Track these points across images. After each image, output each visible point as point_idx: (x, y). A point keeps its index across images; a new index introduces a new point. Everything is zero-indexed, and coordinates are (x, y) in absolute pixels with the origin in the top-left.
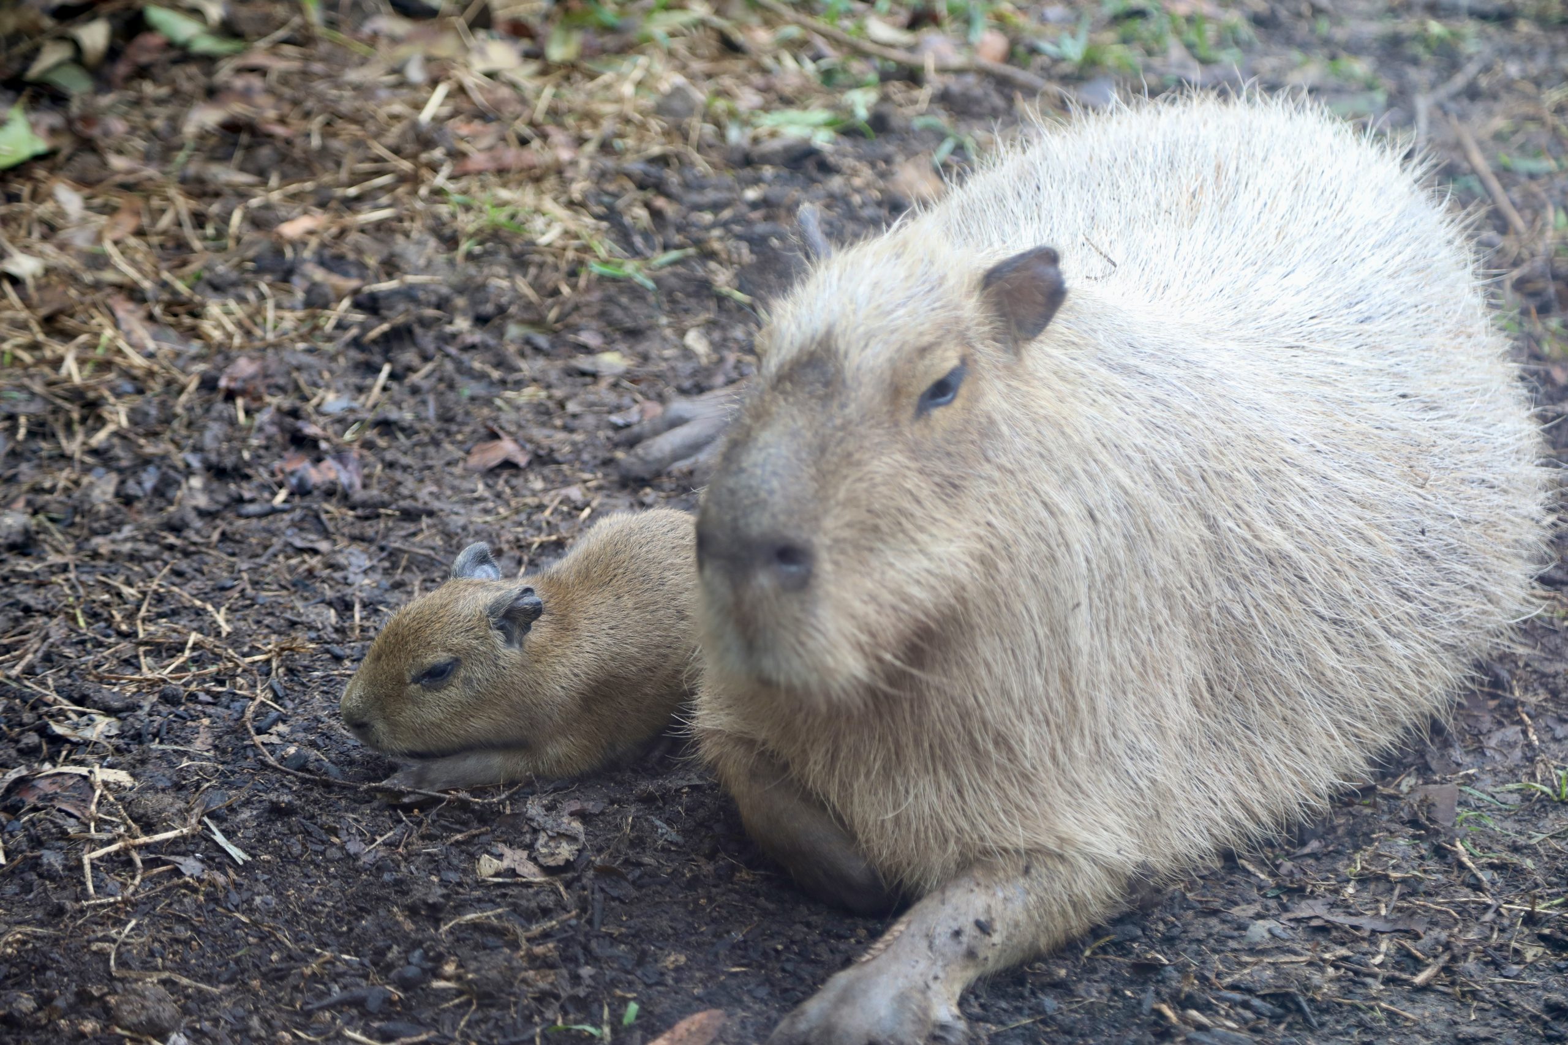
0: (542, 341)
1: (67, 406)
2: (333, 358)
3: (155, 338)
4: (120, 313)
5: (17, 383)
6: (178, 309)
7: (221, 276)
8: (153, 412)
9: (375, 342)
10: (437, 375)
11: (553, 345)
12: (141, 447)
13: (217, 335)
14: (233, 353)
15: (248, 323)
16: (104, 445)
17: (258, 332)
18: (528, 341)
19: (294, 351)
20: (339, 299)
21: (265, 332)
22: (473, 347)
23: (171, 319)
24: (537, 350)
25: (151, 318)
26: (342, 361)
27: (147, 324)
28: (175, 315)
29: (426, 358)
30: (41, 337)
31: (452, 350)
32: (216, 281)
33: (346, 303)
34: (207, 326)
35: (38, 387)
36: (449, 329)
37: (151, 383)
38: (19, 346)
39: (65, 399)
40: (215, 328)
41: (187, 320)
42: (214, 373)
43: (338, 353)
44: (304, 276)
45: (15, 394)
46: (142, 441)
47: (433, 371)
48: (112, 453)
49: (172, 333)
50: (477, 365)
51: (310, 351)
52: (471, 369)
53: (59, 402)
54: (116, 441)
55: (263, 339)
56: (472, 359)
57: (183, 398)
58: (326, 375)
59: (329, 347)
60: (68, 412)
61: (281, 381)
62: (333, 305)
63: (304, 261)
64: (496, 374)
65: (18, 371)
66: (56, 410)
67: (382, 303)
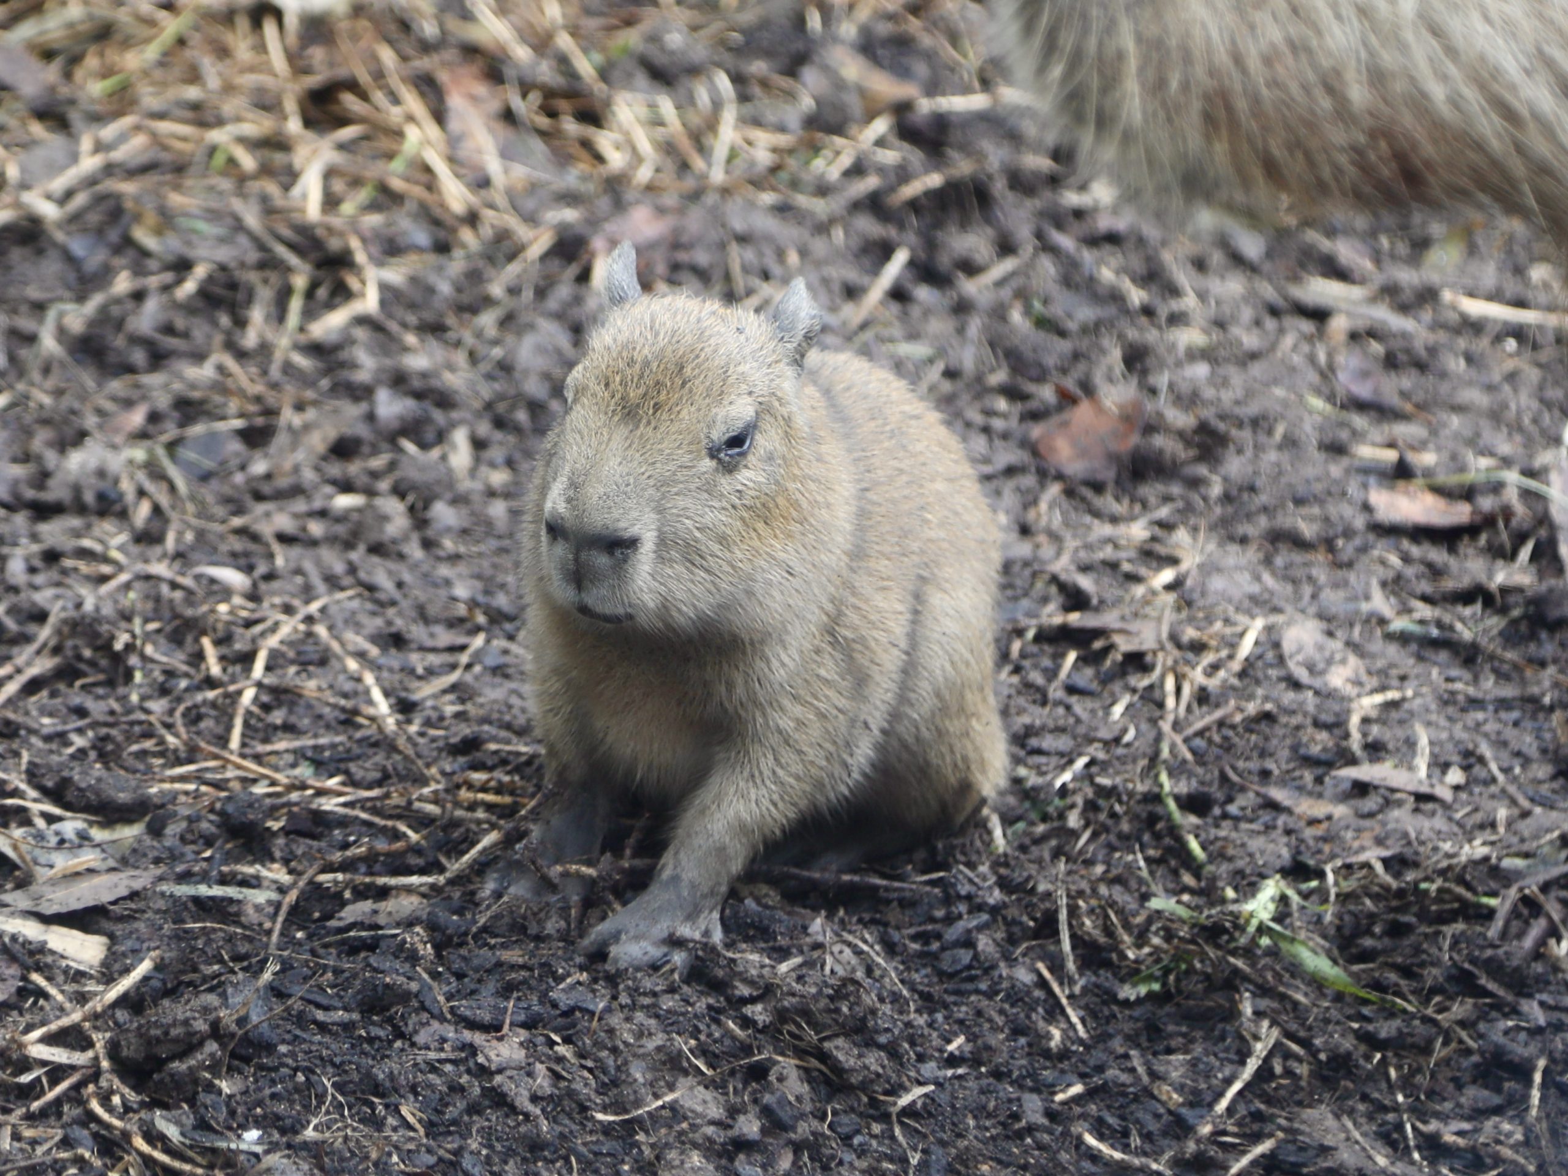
0: (1251, 246)
1: (293, 260)
2: (822, 228)
3: (505, 154)
4: (456, 101)
5: (214, 204)
6: (563, 105)
7: (672, 53)
8: (445, 288)
9: (914, 205)
10: (1015, 283)
11: (1269, 255)
12: (406, 349)
13: (616, 160)
14: (630, 195)
15: (685, 145)
16: (333, 338)
17: (698, 163)
18: (1224, 243)
19: (751, 205)
20: (870, 116)
21: (710, 165)
22: (1112, 239)
23: (543, 121)
24: (1237, 260)
25: (508, 116)
26: (838, 234)
27: (500, 128)
28: (552, 114)
29: (1006, 247)
30: (294, 125)
31: (1065, 241)
32: (660, 59)
33: (881, 126)
34: (605, 141)
35: (252, 219)
36: (1072, 198)
37: (466, 235)
38: (242, 140)
39: (292, 246)
40: (618, 147)
41: (571, 126)
42: (580, 230)
43: (832, 221)
44: (826, 69)
45: (202, 226)
46: (411, 339)
47: (1013, 274)
48: (343, 355)
49: (538, 146)
50: (1107, 275)
51: (783, 210)
52: (1092, 280)
53: (281, 251)
54: (361, 334)
55: (704, 177)
56: (1099, 262)
57: (513, 270)
58: (793, 258)
59: (820, 207)
60: (289, 270)
61: (702, 258)
62: (853, 130)
63: (836, 39)
64: (1137, 296)
65: (226, 184)
66: (269, 264)
67: (955, 136)
